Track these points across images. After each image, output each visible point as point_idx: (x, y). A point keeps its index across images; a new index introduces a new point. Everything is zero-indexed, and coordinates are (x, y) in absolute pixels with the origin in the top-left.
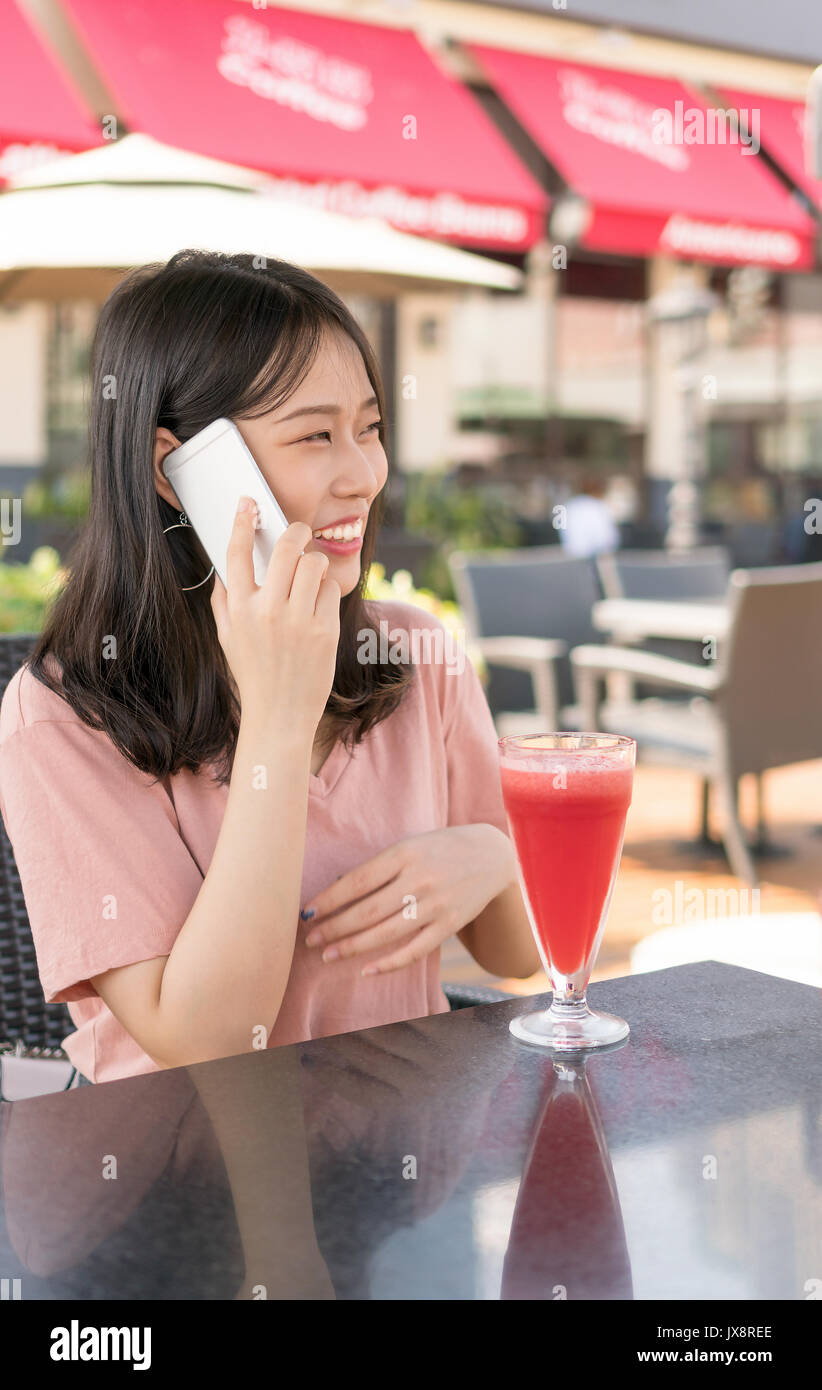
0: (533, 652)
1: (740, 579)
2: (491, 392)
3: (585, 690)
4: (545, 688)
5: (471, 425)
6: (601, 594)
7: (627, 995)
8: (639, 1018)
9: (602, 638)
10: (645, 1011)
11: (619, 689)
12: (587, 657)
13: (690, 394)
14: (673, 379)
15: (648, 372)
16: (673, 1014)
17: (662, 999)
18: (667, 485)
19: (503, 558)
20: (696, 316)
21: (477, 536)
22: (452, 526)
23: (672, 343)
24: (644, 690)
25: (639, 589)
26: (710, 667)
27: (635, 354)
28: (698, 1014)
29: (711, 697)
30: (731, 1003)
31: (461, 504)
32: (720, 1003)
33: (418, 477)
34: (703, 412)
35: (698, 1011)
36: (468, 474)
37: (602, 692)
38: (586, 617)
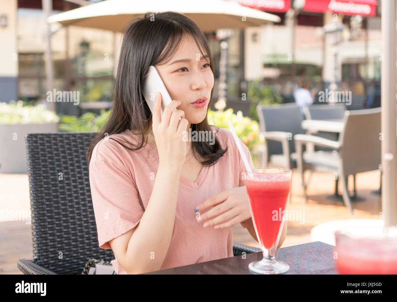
0: (282, 136)
1: (347, 113)
2: (274, 56)
3: (299, 148)
4: (286, 147)
5: (268, 66)
6: (305, 118)
7: (288, 253)
8: (291, 262)
9: (304, 132)
10: (294, 259)
11: (310, 148)
12: (299, 137)
13: (336, 55)
14: (331, 50)
15: (324, 49)
16: (303, 261)
17: (300, 255)
18: (329, 84)
19: (277, 106)
20: (339, 30)
21: (269, 100)
22: (261, 97)
23: (331, 39)
24: (317, 148)
25: (316, 116)
26: (338, 141)
27: (320, 44)
28: (311, 261)
29: (339, 150)
30: (323, 257)
31: (265, 90)
32: (319, 257)
33: (251, 81)
34: (340, 61)
35: (311, 260)
36: (267, 81)
37: (304, 148)
38: (299, 125)
